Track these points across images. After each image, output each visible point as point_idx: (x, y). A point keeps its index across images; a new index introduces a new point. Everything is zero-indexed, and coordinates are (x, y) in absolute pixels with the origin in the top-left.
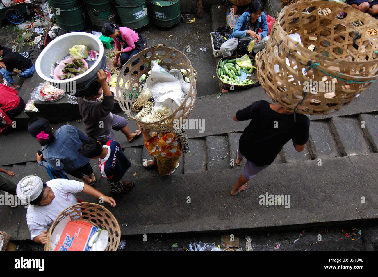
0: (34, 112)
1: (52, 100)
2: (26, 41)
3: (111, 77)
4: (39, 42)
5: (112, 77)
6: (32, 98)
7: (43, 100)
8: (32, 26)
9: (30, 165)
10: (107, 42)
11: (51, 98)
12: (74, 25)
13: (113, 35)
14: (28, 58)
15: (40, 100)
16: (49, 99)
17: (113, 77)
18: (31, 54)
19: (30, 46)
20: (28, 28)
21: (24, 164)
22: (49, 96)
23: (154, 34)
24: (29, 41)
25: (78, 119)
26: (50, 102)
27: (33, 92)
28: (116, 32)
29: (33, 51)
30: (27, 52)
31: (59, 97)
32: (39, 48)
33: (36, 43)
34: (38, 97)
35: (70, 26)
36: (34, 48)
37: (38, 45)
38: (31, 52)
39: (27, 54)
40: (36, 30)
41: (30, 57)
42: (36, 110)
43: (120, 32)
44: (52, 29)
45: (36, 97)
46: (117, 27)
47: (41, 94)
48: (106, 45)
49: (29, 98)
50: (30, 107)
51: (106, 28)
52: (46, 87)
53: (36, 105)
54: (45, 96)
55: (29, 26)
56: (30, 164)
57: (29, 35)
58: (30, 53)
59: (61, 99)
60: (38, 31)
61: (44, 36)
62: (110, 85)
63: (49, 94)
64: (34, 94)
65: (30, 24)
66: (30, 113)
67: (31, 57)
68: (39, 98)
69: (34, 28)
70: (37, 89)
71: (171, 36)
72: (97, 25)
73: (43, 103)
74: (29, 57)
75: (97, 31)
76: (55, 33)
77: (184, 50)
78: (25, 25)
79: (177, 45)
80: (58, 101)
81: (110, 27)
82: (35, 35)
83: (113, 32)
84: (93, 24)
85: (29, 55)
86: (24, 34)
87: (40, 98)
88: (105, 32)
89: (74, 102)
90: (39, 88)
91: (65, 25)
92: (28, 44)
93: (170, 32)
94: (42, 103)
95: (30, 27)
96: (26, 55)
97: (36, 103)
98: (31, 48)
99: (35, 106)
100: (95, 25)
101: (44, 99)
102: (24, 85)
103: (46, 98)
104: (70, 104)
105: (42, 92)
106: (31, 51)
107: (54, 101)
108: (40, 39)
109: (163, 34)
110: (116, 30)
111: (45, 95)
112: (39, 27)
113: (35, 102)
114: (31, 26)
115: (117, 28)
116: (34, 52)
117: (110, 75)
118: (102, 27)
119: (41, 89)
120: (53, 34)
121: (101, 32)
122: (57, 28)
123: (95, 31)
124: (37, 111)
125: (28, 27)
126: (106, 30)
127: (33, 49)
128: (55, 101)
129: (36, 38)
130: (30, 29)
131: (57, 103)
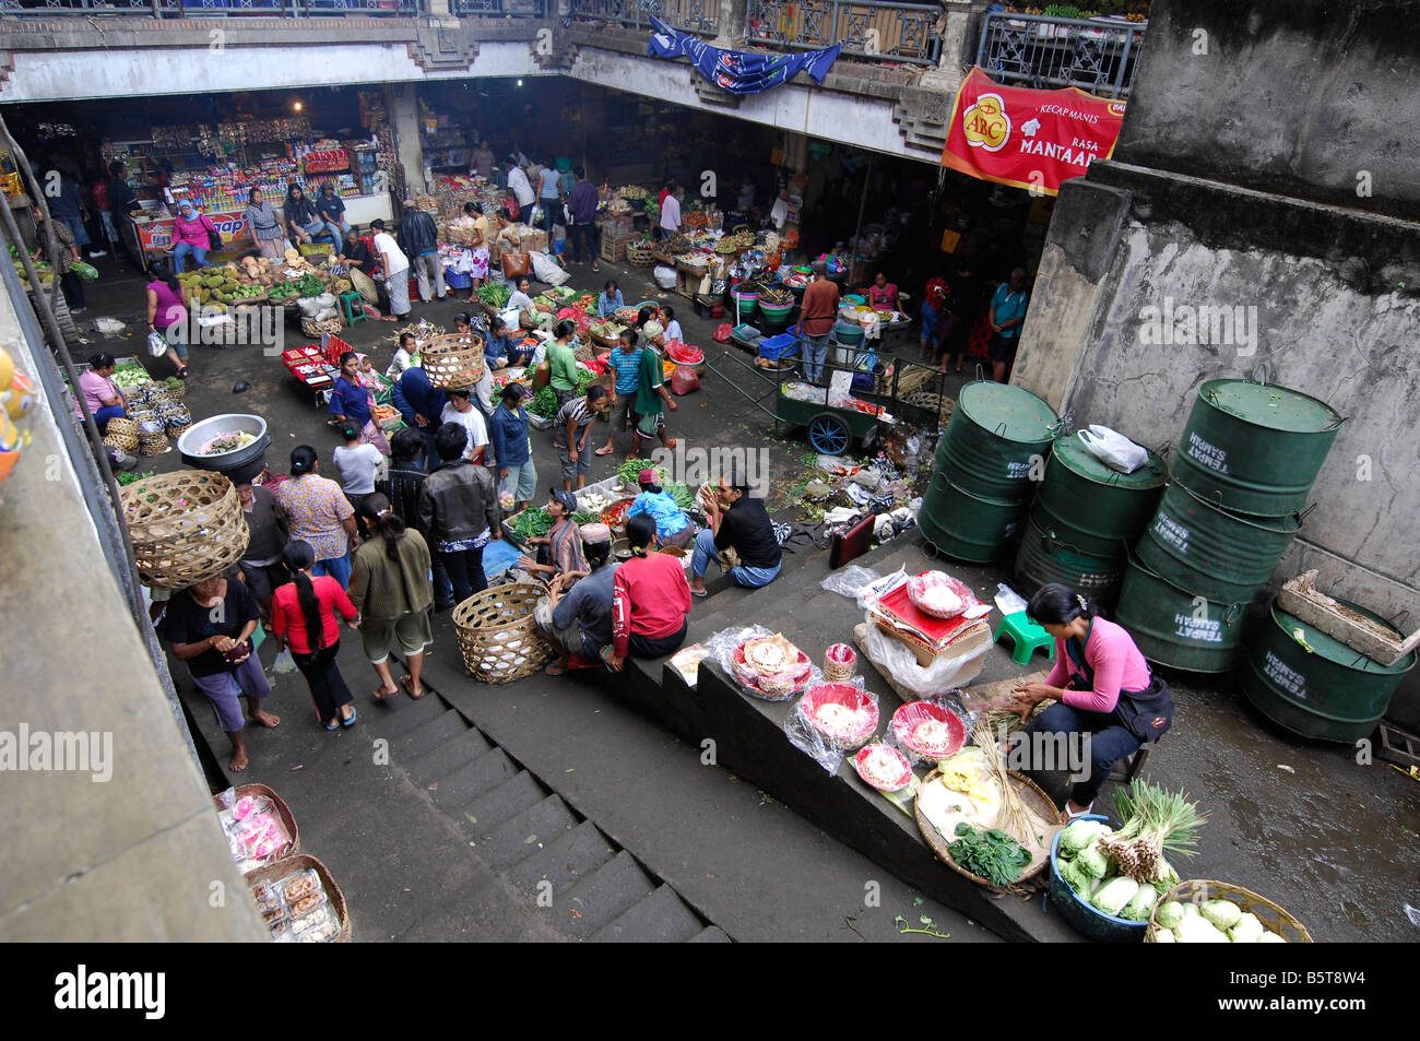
0: (683, 683)
1: (749, 685)
2: (808, 498)
3: (962, 749)
4: (837, 524)
5: (964, 752)
6: (709, 643)
7: (729, 671)
8: (852, 474)
9: (553, 808)
10: (1025, 639)
11: (750, 681)
12: (961, 538)
13: (1059, 628)
14: (780, 543)
15: (723, 663)
16: (744, 680)
17: (967, 754)
18: (795, 538)
19: (808, 516)
20: (837, 474)
21: (547, 791)
22: (748, 671)
23: (1216, 720)
24: (815, 503)
25: (766, 792)
26: (740, 688)
27: (723, 632)
28: (1077, 627)
29: (806, 533)
30: (789, 528)
31: (773, 692)
32: (826, 536)
33: (828, 522)
34: (723, 654)
35: (945, 534)
36: (812, 528)
37: (828, 527)
38: (800, 534)
39: (786, 532)
40: (853, 491)
41: (789, 543)
42: (691, 679)
43: (1089, 630)
44: (893, 514)
45: (719, 649)
46: (1091, 611)
47: (735, 652)
48: (1016, 648)
49: (702, 638)
50: (686, 663)
51: (1050, 598)
52: (763, 644)
53: (703, 670)
54: (743, 665)
55: (843, 469)
56: (555, 804)
57: (827, 491)
58: (795, 532)
59: (773, 702)
60: (855, 493)
61: (860, 517)
62: (940, 769)
63: (756, 667)
64: (722, 639)
65: (849, 469)
66: (673, 678)
67: (789, 545)
68: (724, 658)
69: (852, 482)
70: (738, 632)
71: (1287, 768)
72: (1028, 574)
73: (722, 679)
74: (784, 541)
75: (1016, 591)
76: (894, 525)
77: (1319, 859)
78: (837, 464)
79: (1295, 819)
80: (760, 700)
81: (1065, 600)
82: (841, 500)
83: (1065, 619)
84: (1020, 566)
85: (789, 538)
86: (818, 481)
87: (727, 659)
88: (1036, 606)
89: (797, 738)
90: (747, 632)
91: (936, 523)
92: (806, 508)
93: (1293, 752)
94: (719, 676)
95: (844, 474)
96: (782, 532)
97: (708, 663)
98: (806, 522)
99: (696, 669)
100: (1022, 574)
101: (734, 671)
102: (718, 600)
103: (738, 671)
104: (783, 735)
105: (742, 648)
106: (801, 531)
107: (750, 694)
108: (846, 518)
109: (1255, 739)
110: (1079, 618)
111: (743, 661)
112: (864, 487)
113: (706, 660)
114: (849, 473)
115: (1087, 616)
116: (806, 537)
117: (964, 742)
118: (1038, 590)
119: (749, 639)
120: (886, 525)
121: (1027, 600)
122: (908, 518)
123: (1009, 586)
124: (690, 685)
125: (840, 472)
126: (1044, 603)
127: (810, 530)
128: (755, 698)
129: (838, 509)
130: (839, 478)
131: (754, 704)
